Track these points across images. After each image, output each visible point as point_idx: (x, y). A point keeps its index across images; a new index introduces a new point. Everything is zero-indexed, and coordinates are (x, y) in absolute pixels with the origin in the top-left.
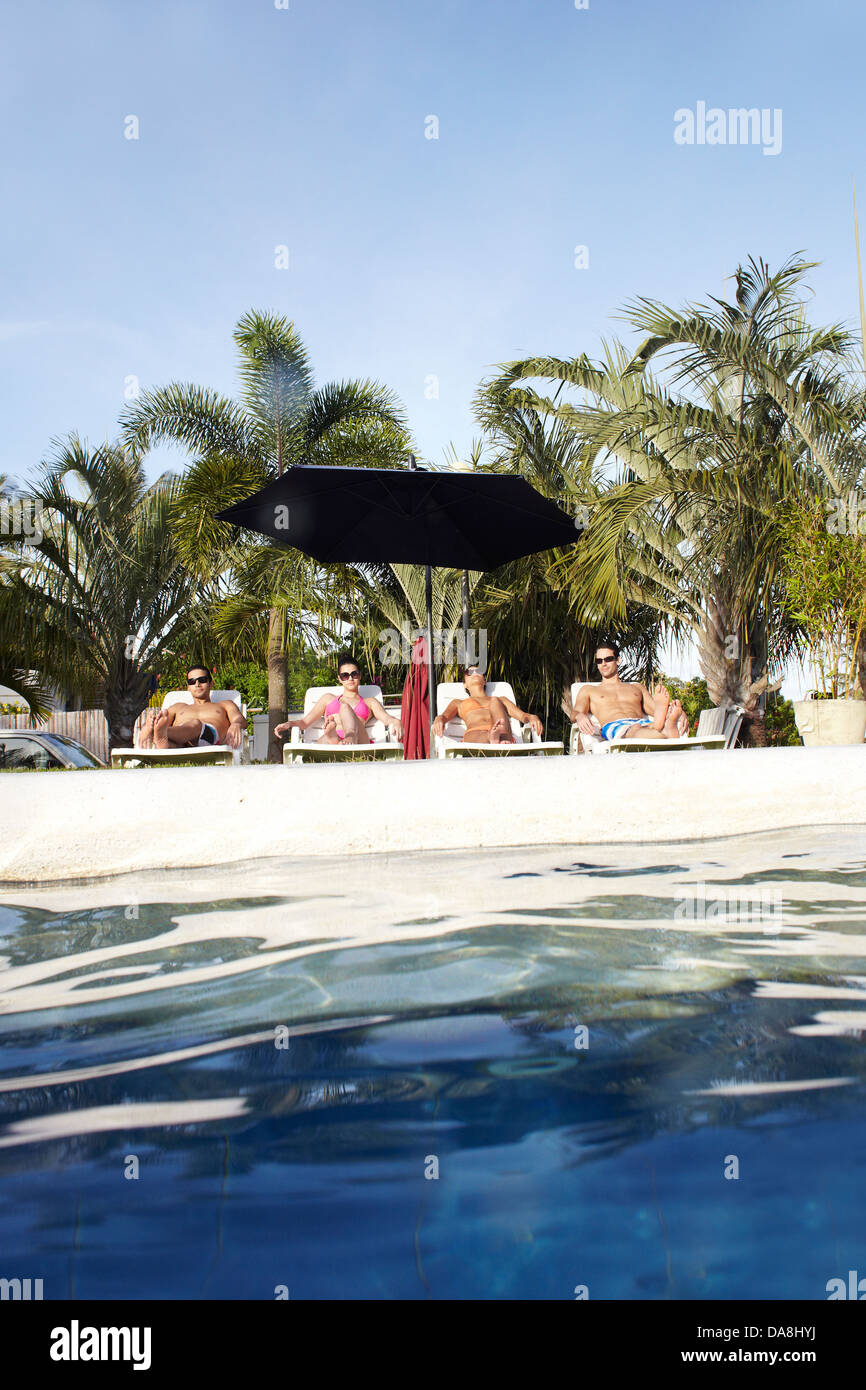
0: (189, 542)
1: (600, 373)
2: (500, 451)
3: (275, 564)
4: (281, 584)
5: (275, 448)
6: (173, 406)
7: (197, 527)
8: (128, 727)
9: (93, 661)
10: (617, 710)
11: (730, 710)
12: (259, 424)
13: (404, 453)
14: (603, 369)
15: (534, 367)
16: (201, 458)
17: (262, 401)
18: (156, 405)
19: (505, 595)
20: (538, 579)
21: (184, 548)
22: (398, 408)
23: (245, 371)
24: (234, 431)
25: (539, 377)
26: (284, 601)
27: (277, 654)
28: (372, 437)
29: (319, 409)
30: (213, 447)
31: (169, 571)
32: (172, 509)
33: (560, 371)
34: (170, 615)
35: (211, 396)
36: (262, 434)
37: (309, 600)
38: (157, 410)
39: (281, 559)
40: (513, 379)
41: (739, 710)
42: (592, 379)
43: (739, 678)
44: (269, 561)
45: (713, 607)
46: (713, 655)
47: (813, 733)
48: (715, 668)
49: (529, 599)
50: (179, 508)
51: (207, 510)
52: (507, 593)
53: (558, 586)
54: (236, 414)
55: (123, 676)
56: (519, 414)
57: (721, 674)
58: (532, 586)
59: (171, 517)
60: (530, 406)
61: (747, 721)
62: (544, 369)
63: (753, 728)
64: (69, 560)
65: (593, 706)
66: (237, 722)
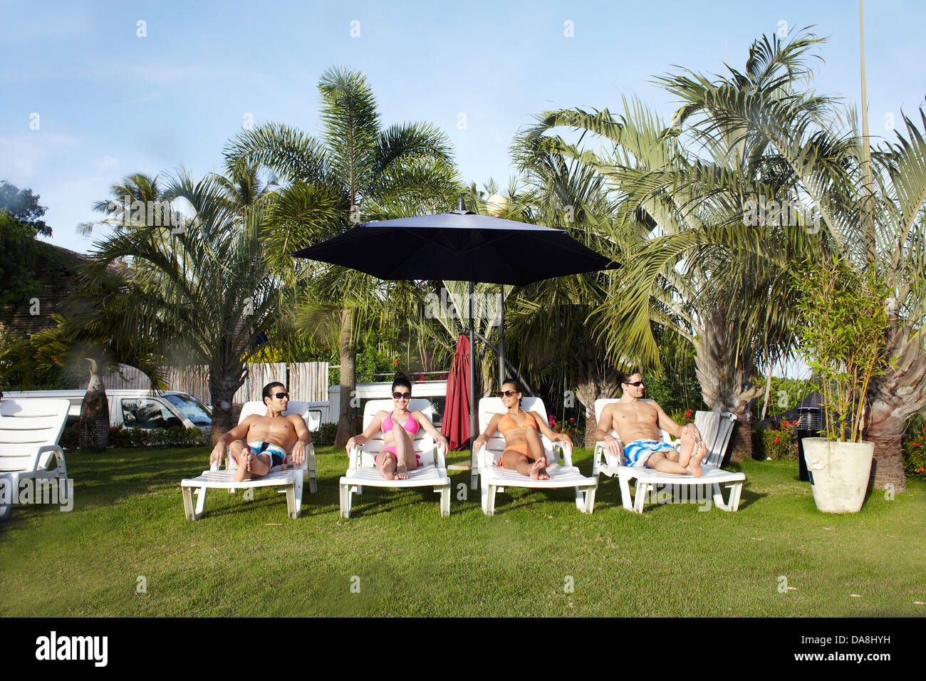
0: (276, 257)
1: (619, 125)
2: (532, 188)
4: (350, 289)
5: (348, 177)
6: (267, 141)
7: (283, 243)
8: (227, 401)
10: (637, 430)
11: (724, 415)
12: (336, 158)
13: (452, 183)
14: (623, 123)
15: (564, 118)
16: (289, 184)
17: (339, 139)
18: (254, 141)
19: (534, 306)
20: (562, 294)
21: (272, 261)
22: (448, 146)
23: (325, 114)
24: (315, 163)
25: (567, 127)
26: (353, 304)
27: (348, 343)
28: (427, 171)
29: (385, 146)
30: (299, 175)
31: (262, 275)
32: (264, 229)
33: (586, 121)
35: (298, 134)
36: (338, 166)
37: (373, 303)
38: (254, 145)
40: (544, 128)
41: (731, 416)
42: (612, 130)
43: (731, 387)
44: (340, 272)
45: (709, 326)
46: (708, 366)
47: (824, 470)
48: (709, 376)
49: (554, 311)
50: (269, 228)
51: (291, 230)
52: (535, 304)
53: (578, 300)
54: (318, 150)
55: (224, 360)
56: (548, 158)
57: (715, 382)
58: (556, 301)
59: (262, 235)
60: (559, 151)
61: (737, 424)
62: (572, 119)
63: (741, 429)
64: (179, 266)
65: (615, 425)
66: (302, 440)
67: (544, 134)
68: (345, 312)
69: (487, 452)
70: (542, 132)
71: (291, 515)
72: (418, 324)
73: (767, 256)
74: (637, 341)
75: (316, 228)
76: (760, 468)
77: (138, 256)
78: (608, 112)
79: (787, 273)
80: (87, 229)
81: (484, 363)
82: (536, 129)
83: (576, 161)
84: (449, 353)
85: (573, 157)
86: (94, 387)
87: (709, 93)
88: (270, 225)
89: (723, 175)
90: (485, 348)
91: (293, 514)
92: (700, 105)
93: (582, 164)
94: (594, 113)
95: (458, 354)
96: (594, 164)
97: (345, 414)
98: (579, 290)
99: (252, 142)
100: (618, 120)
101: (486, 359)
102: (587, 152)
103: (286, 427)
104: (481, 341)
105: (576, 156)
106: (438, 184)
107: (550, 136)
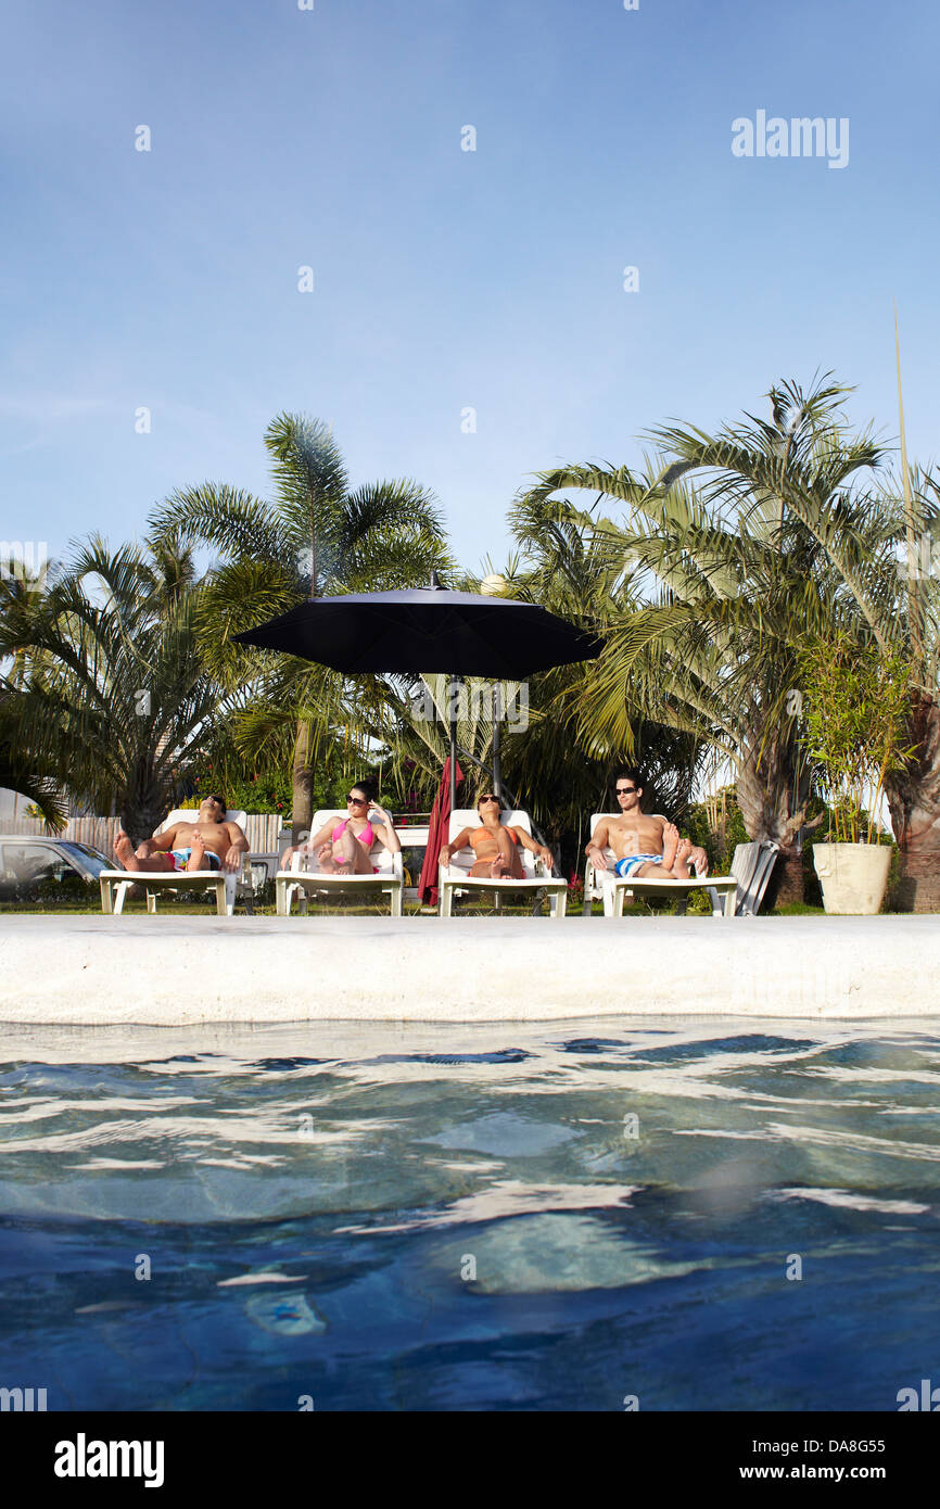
0: (214, 651)
1: (640, 487)
2: (535, 565)
3: (302, 674)
4: (307, 695)
6: (205, 506)
7: (222, 634)
9: (110, 771)
11: (764, 846)
12: (293, 528)
14: (645, 484)
15: (573, 477)
16: (232, 560)
17: (297, 505)
18: (188, 505)
19: (538, 715)
21: (209, 656)
23: (279, 474)
24: (266, 534)
25: (578, 489)
27: (302, 768)
28: (409, 544)
29: (355, 512)
30: (245, 550)
31: (195, 678)
32: (199, 616)
33: (601, 482)
34: (194, 723)
35: (244, 497)
38: (188, 511)
39: (309, 670)
40: (550, 490)
42: (632, 491)
44: (296, 671)
46: (751, 787)
47: (832, 877)
48: (752, 801)
50: (205, 614)
51: (233, 617)
55: (142, 786)
56: (554, 526)
57: (758, 807)
59: (197, 624)
60: (568, 519)
62: (583, 478)
63: (789, 866)
64: (89, 665)
66: (236, 845)
67: (550, 497)
68: (301, 724)
70: (547, 494)
75: (265, 615)
77: (38, 645)
78: (627, 471)
82: (538, 490)
85: (587, 526)
88: (206, 611)
92: (697, 462)
94: (608, 470)
95: (444, 781)
99: (186, 507)
105: (590, 526)
106: (421, 563)
107: (557, 500)
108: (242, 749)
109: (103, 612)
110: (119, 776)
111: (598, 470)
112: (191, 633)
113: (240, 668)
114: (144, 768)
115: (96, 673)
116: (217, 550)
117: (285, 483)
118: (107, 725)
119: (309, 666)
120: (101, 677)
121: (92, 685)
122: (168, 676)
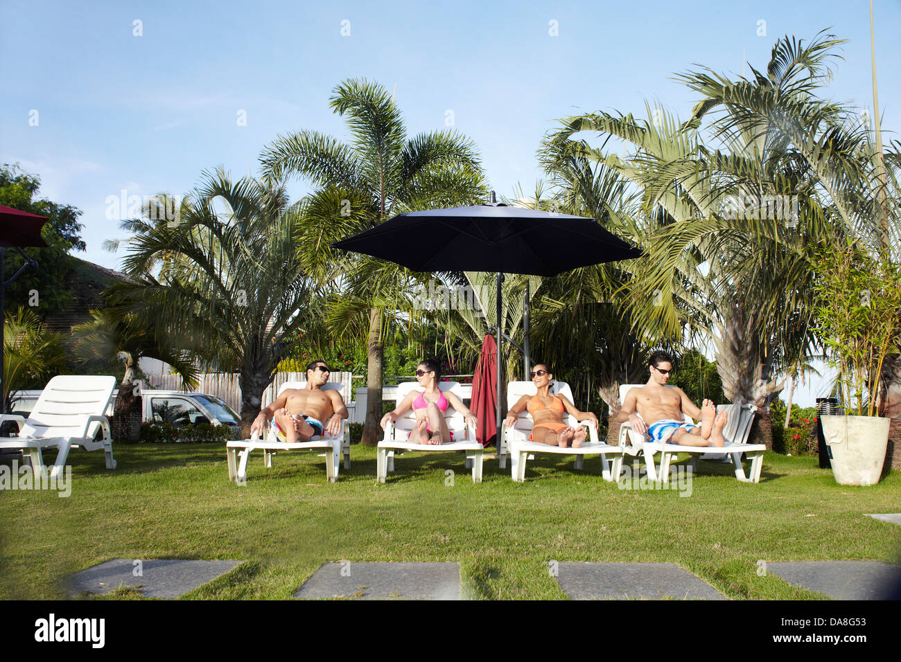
0: (310, 255)
1: (642, 129)
2: (557, 190)
3: (376, 273)
4: (380, 289)
5: (379, 183)
6: (301, 147)
7: (316, 242)
8: (257, 396)
9: (231, 345)
10: (660, 411)
11: (744, 406)
12: (367, 165)
13: (479, 188)
14: (645, 127)
15: (589, 123)
16: (321, 189)
17: (370, 148)
18: (289, 147)
19: (558, 305)
20: (587, 292)
21: (305, 259)
22: (475, 152)
24: (348, 168)
25: (593, 131)
26: (383, 303)
27: (376, 343)
28: (455, 176)
29: (413, 153)
30: (331, 179)
31: (294, 276)
32: (297, 228)
33: (611, 124)
34: (293, 309)
35: (331, 141)
36: (369, 172)
37: (402, 302)
38: (289, 151)
39: (381, 269)
40: (570, 132)
41: (751, 407)
42: (636, 133)
43: (751, 380)
44: (371, 271)
45: (729, 322)
46: (729, 360)
47: (841, 445)
48: (729, 371)
49: (578, 310)
50: (303, 227)
51: (324, 230)
52: (560, 303)
53: (602, 299)
54: (350, 157)
55: (256, 356)
56: (574, 161)
57: (735, 377)
58: (581, 299)
59: (296, 234)
60: (584, 155)
61: (758, 416)
62: (598, 124)
63: (761, 422)
64: (215, 265)
65: (639, 407)
66: (339, 413)
67: (570, 138)
68: (374, 312)
69: (515, 430)
70: (568, 136)
71: (330, 479)
72: (445, 323)
73: (784, 243)
74: (661, 316)
75: (348, 228)
76: (781, 460)
77: (177, 251)
78: (632, 118)
79: (803, 259)
80: (113, 245)
81: (509, 363)
82: (562, 133)
83: (600, 165)
84: (475, 352)
85: (598, 160)
86: (129, 380)
87: (727, 89)
88: (303, 225)
89: (741, 164)
90: (510, 347)
91: (332, 479)
92: (718, 100)
93: (606, 167)
94: (618, 117)
95: (484, 353)
96: (618, 167)
97: (371, 412)
98: (603, 288)
99: (287, 148)
100: (641, 124)
101: (511, 358)
102: (611, 156)
103: (323, 400)
104: (506, 340)
105: (601, 159)
106: (466, 189)
107: (576, 140)
108: (332, 329)
109: (227, 225)
110: (238, 349)
111: (609, 117)
112: (292, 241)
113: (328, 268)
114: (256, 342)
115: (221, 272)
116: (311, 181)
117: (360, 132)
118: (229, 312)
119: (381, 267)
120: (224, 275)
121: (218, 281)
122: (274, 274)
